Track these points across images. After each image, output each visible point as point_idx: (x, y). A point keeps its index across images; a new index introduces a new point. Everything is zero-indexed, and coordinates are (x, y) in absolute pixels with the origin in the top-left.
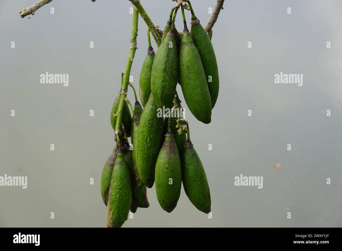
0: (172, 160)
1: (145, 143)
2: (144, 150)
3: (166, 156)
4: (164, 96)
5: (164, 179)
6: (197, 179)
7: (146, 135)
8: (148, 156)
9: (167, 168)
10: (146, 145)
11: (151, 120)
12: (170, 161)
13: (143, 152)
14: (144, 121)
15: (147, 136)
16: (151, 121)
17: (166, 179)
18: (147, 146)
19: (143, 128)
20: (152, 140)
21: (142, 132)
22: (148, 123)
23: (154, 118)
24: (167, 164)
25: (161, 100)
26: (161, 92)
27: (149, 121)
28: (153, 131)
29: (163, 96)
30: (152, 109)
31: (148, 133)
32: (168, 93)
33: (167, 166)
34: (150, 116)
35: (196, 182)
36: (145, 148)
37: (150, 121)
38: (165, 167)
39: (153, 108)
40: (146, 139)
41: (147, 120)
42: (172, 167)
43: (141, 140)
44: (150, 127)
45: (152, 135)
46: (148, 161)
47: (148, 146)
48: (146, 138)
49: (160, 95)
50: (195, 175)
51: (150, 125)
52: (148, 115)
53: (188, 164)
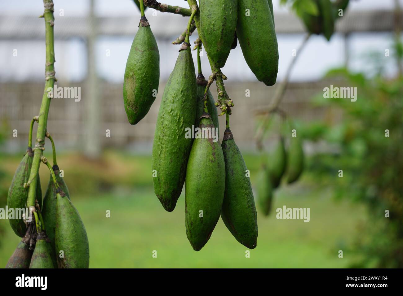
0: (217, 150)
1: (175, 128)
2: (174, 139)
3: (208, 145)
4: (226, 32)
5: (208, 178)
6: (245, 185)
7: (178, 114)
8: (180, 149)
9: (212, 161)
10: (177, 130)
11: (185, 90)
12: (215, 151)
13: (171, 143)
14: (175, 94)
15: (180, 115)
16: (186, 92)
17: (211, 178)
18: (179, 131)
19: (172, 105)
20: (186, 123)
21: (172, 111)
22: (181, 96)
23: (189, 88)
24: (211, 155)
25: (222, 38)
26: (223, 26)
27: (182, 92)
28: (188, 108)
29: (224, 32)
30: (185, 74)
31: (181, 110)
32: (231, 28)
33: (211, 157)
34: (183, 84)
35: (243, 189)
36: (175, 136)
37: (184, 93)
38: (208, 160)
39: (187, 73)
40: (178, 121)
41: (179, 90)
42: (218, 159)
43: (169, 124)
44: (184, 101)
45: (187, 114)
46: (178, 158)
47: (181, 132)
48: (178, 118)
49: (220, 31)
50: (243, 178)
51: (184, 99)
52: (180, 84)
53: (233, 162)
